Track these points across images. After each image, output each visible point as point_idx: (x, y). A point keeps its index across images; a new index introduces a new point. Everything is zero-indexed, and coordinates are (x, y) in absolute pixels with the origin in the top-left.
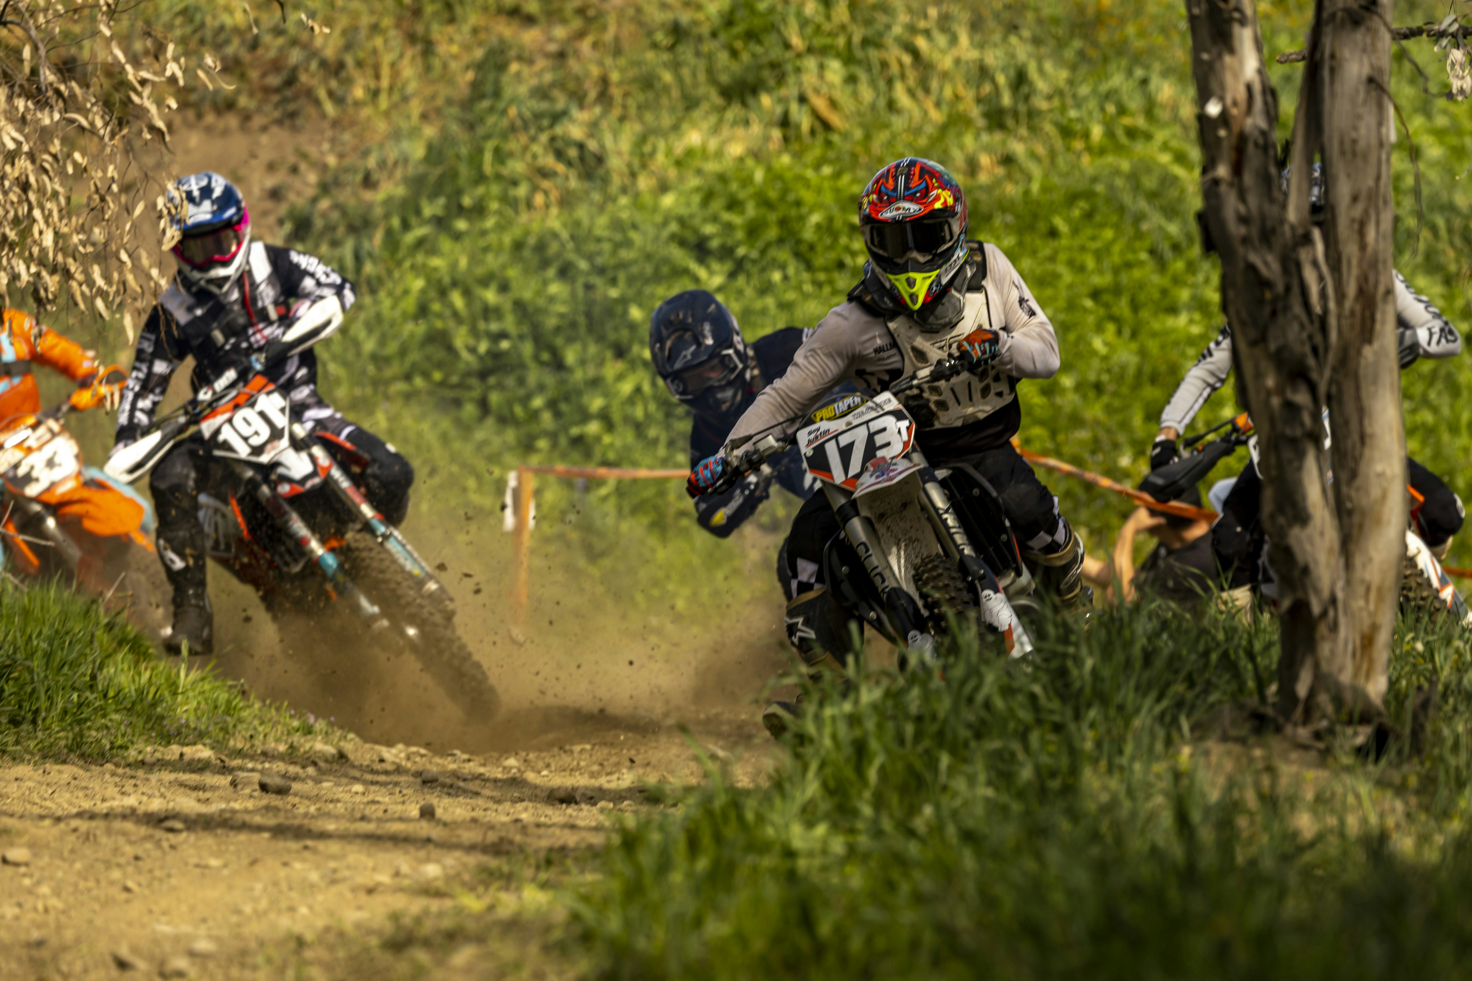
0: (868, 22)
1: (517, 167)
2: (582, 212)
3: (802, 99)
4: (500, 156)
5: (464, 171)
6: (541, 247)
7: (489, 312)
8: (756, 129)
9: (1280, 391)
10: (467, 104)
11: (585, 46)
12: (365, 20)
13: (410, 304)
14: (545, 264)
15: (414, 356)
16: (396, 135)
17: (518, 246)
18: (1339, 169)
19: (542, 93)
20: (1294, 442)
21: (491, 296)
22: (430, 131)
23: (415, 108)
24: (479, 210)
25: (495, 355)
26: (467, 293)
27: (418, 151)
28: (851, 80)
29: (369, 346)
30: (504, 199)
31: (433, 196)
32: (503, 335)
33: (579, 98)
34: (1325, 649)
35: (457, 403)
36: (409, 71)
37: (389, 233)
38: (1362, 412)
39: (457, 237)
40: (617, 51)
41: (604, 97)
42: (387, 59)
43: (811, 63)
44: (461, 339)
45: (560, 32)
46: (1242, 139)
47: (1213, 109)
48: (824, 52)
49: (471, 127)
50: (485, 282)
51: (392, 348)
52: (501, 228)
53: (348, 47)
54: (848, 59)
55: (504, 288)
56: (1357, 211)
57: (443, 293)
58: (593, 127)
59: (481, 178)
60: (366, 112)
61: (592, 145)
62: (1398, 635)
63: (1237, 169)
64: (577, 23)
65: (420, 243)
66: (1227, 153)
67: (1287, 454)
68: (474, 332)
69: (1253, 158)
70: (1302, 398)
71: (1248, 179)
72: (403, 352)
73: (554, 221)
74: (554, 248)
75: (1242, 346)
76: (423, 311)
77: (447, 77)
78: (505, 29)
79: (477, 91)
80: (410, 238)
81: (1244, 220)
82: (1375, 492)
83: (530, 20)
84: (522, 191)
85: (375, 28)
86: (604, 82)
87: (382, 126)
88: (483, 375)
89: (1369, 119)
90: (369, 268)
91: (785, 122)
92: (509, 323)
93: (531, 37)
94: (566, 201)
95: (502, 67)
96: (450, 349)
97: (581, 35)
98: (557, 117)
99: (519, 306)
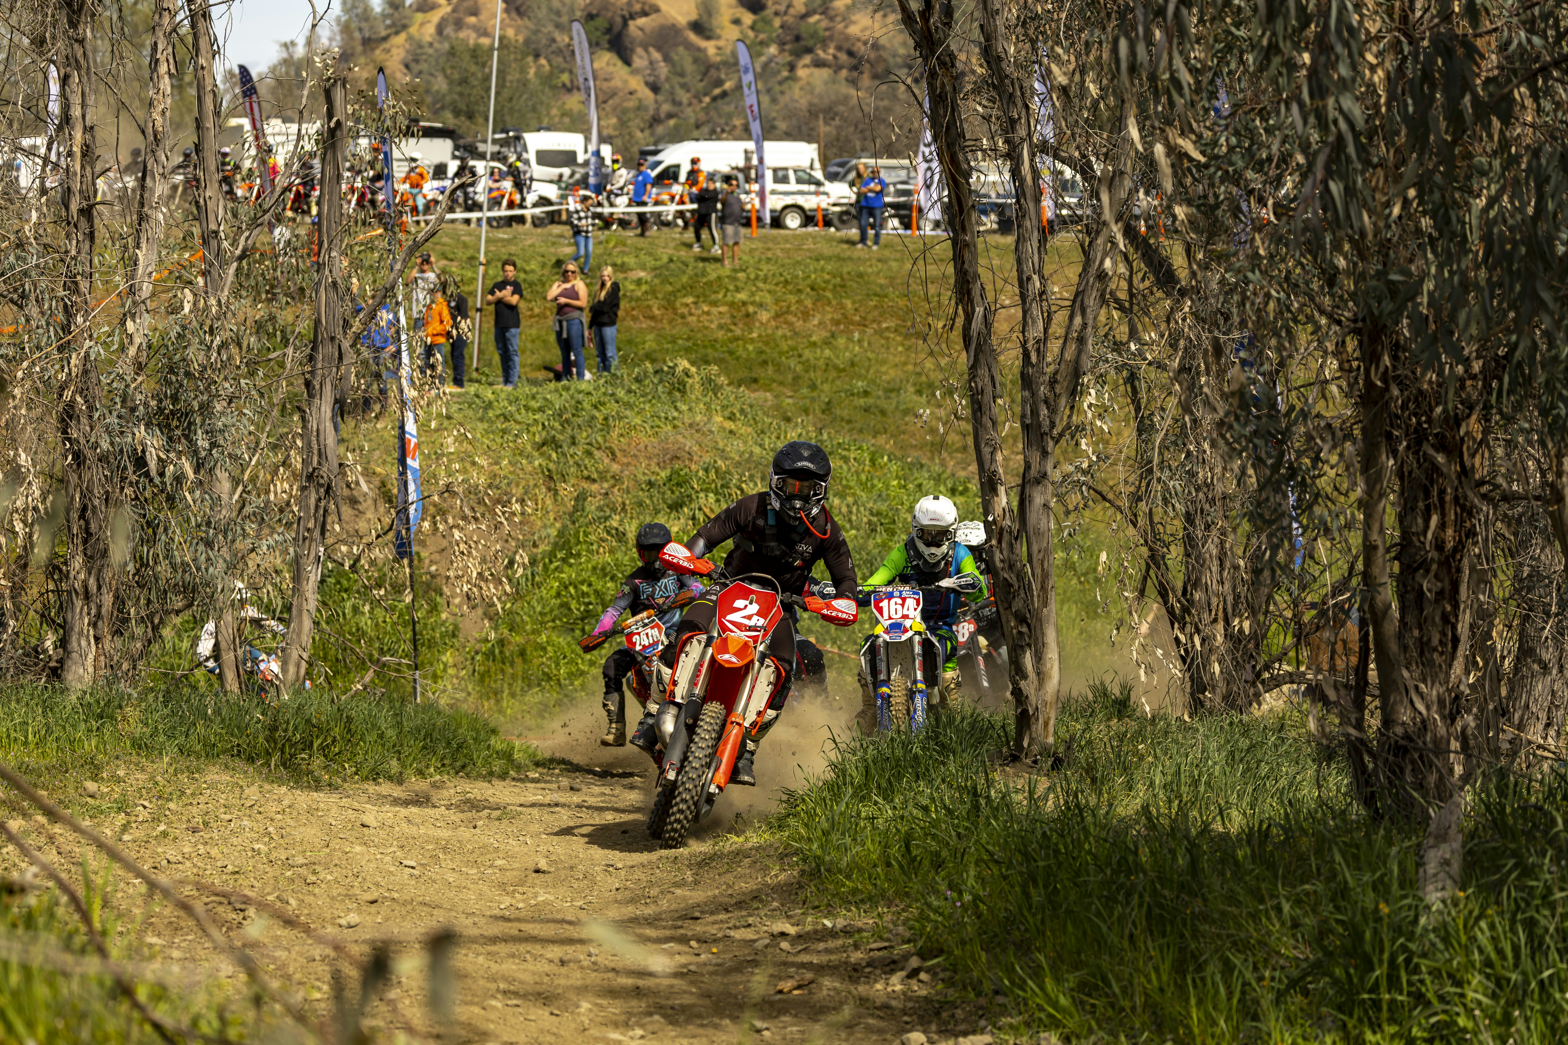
0: (723, 479)
1: (593, 538)
2: (619, 555)
3: (700, 509)
4: (586, 534)
5: (572, 540)
6: (603, 569)
7: (584, 594)
8: (682, 521)
9: (1016, 627)
10: (571, 515)
11: (615, 490)
12: (532, 483)
13: (553, 592)
14: (605, 575)
15: (556, 612)
16: (545, 526)
17: (594, 568)
18: (1033, 539)
19: (600, 509)
20: (1022, 647)
21: (585, 588)
22: (558, 525)
23: (552, 516)
24: (579, 555)
25: (587, 611)
26: (575, 587)
27: (553, 532)
28: (718, 501)
29: (539, 609)
30: (588, 551)
31: (561, 550)
32: (590, 603)
33: (614, 510)
34: (1034, 728)
35: (573, 630)
36: (549, 502)
37: (545, 565)
38: (1043, 634)
39: (571, 565)
40: (628, 492)
41: (624, 509)
42: (540, 497)
43: (702, 495)
44: (573, 605)
45: (605, 485)
46: (1002, 529)
47: (990, 518)
48: (707, 490)
49: (574, 523)
50: (582, 583)
51: (547, 609)
52: (589, 561)
53: (526, 493)
54: (716, 493)
55: (590, 585)
56: (1041, 556)
57: (566, 588)
58: (621, 521)
59: (579, 542)
60: (533, 518)
61: (621, 529)
62: (1059, 721)
63: (1000, 542)
64: (612, 482)
65: (556, 568)
66: (996, 535)
67: (1019, 652)
68: (578, 602)
69: (1006, 537)
70: (1024, 629)
71: (1004, 545)
72: (552, 611)
73: (608, 558)
74: (608, 569)
75: (1001, 610)
76: (558, 595)
77: (563, 503)
78: (585, 485)
79: (576, 509)
80: (552, 566)
81: (1002, 561)
82: (1049, 665)
83: (594, 481)
84: (595, 547)
85: (535, 485)
86: (624, 504)
87: (539, 523)
88: (582, 619)
89: (1044, 521)
90: (537, 578)
91: (693, 518)
92: (592, 599)
93: (595, 487)
94: (612, 551)
95: (585, 499)
96: (570, 609)
97: (614, 486)
98: (607, 518)
99: (596, 592)
